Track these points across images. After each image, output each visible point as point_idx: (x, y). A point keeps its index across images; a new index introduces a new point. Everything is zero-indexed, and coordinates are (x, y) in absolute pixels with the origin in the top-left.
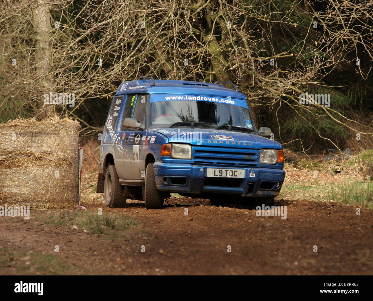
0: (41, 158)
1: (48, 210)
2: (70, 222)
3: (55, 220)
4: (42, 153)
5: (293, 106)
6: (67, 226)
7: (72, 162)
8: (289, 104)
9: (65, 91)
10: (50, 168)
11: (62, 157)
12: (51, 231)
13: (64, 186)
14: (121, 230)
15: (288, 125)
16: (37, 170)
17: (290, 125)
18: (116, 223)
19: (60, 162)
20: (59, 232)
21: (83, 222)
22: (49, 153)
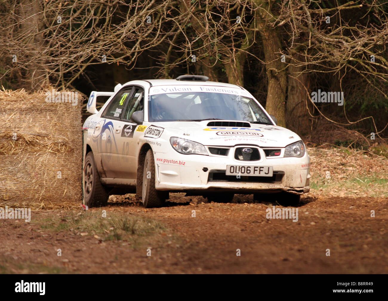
0: (33, 142)
1: (43, 210)
2: (75, 225)
3: (54, 224)
4: (34, 135)
5: (363, 73)
6: (70, 231)
7: (73, 147)
8: (358, 71)
9: (61, 54)
10: (44, 155)
11: (60, 141)
12: (50, 238)
13: (63, 179)
14: (144, 236)
15: (356, 99)
16: (28, 158)
17: (357, 100)
18: (137, 227)
19: (58, 147)
20: (62, 239)
21: (92, 225)
22: (44, 135)
